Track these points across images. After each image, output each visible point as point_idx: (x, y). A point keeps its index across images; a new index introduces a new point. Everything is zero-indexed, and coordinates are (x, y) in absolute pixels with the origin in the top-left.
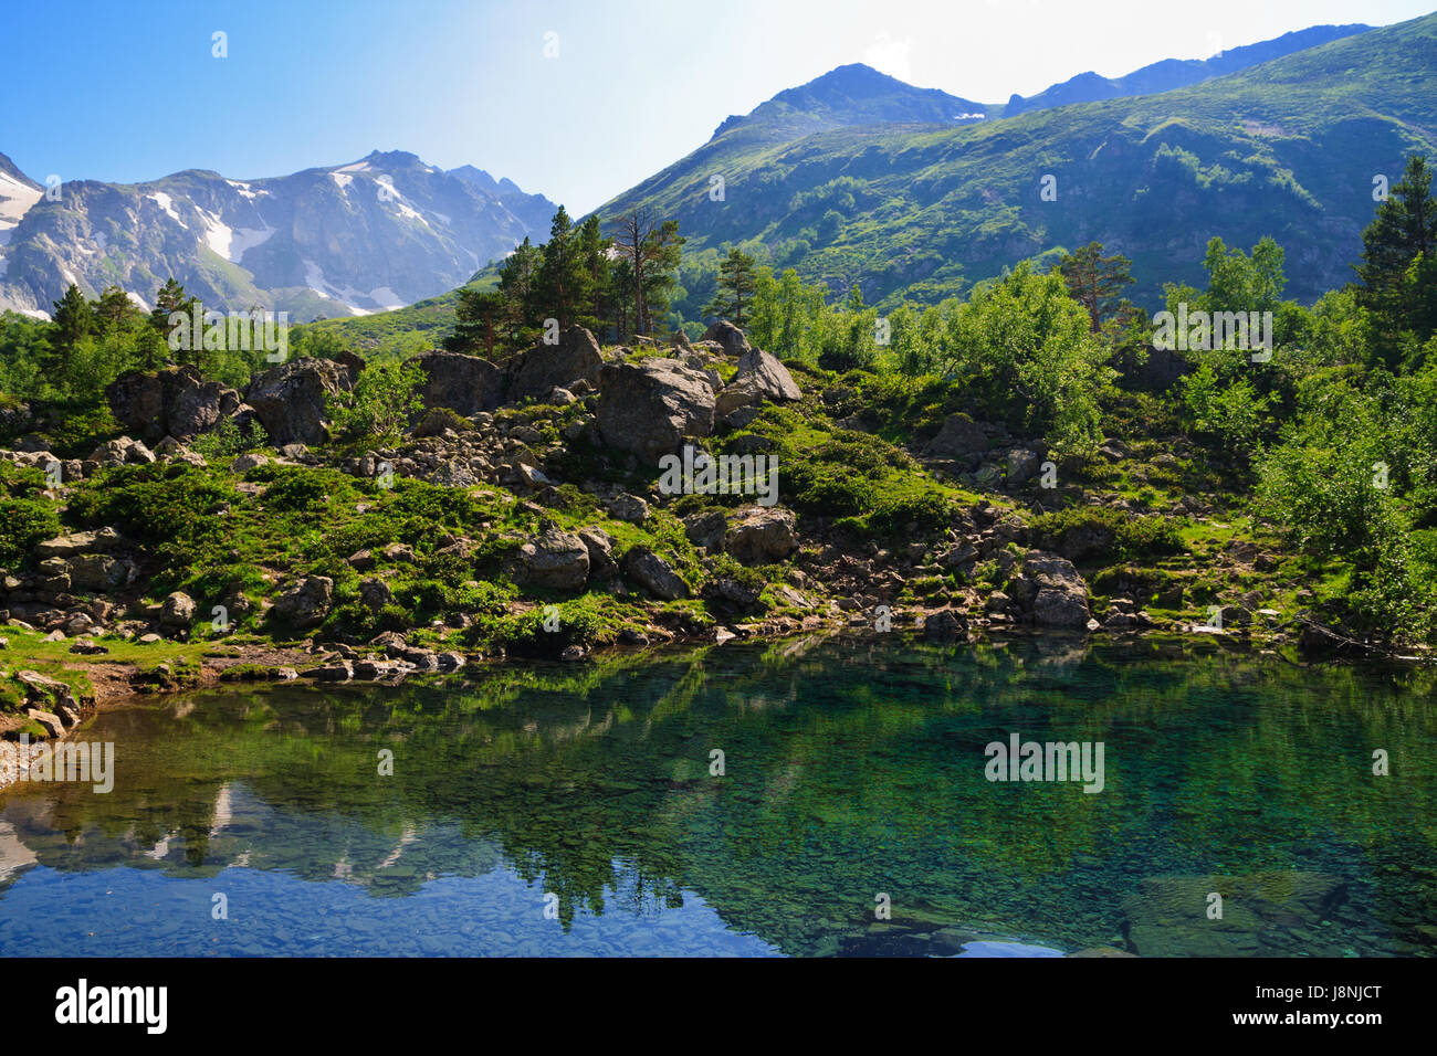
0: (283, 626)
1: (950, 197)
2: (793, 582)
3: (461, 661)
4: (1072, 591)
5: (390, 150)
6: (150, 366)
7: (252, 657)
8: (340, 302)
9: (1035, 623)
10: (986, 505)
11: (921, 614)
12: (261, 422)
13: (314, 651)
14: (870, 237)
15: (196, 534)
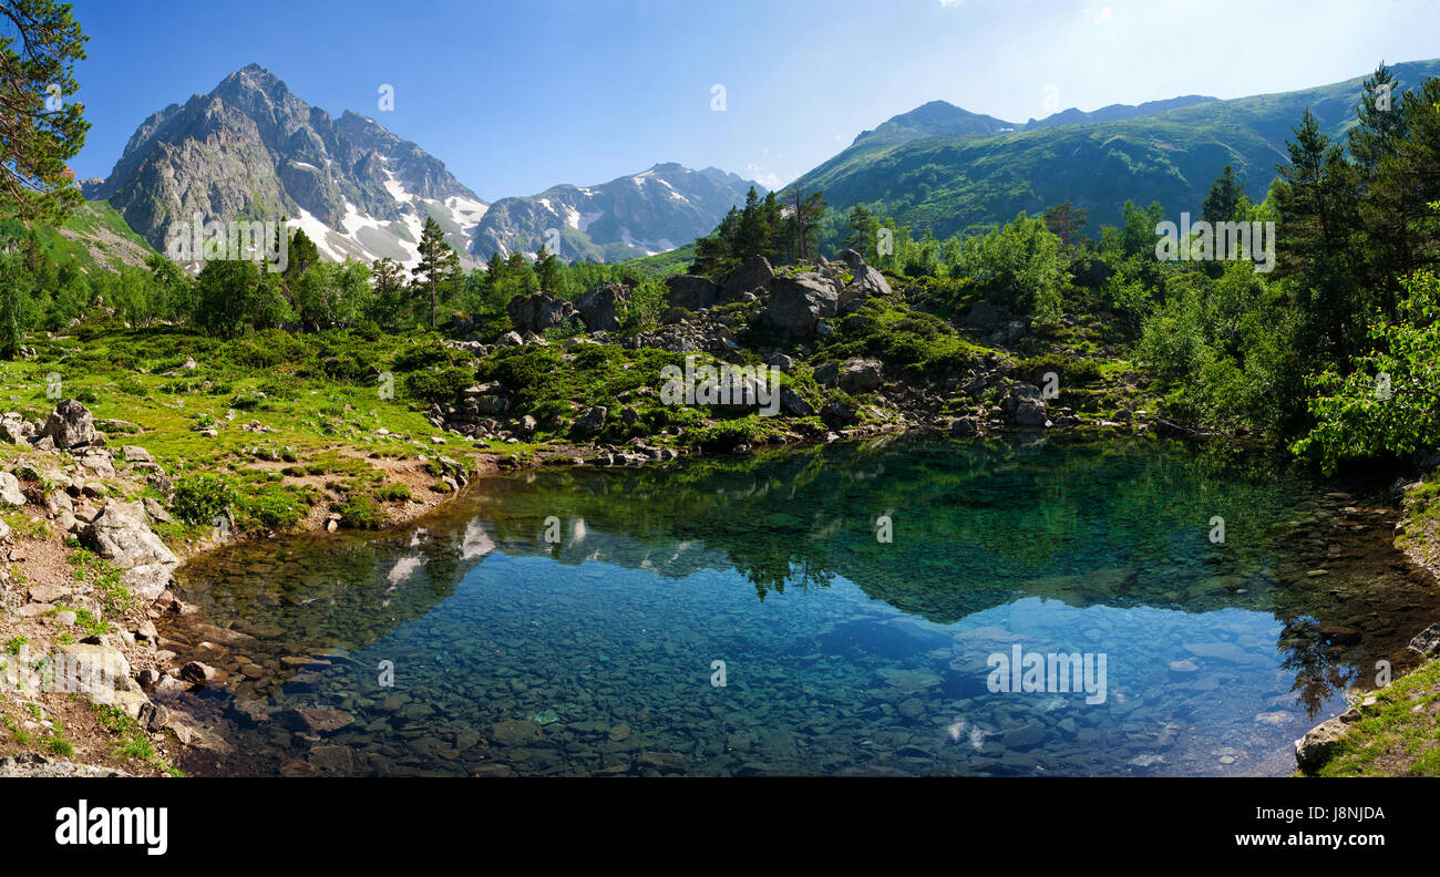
0: (579, 435)
1: (992, 175)
2: (879, 404)
3: (674, 454)
4: (1037, 404)
5: (665, 162)
6: (528, 293)
7: (561, 452)
8: (640, 249)
9: (1016, 424)
10: (993, 355)
11: (951, 420)
12: (584, 321)
13: (595, 448)
14: (945, 198)
15: (539, 383)
